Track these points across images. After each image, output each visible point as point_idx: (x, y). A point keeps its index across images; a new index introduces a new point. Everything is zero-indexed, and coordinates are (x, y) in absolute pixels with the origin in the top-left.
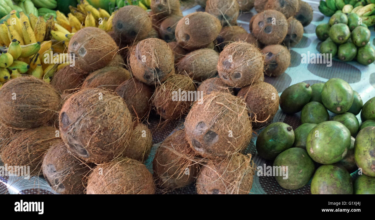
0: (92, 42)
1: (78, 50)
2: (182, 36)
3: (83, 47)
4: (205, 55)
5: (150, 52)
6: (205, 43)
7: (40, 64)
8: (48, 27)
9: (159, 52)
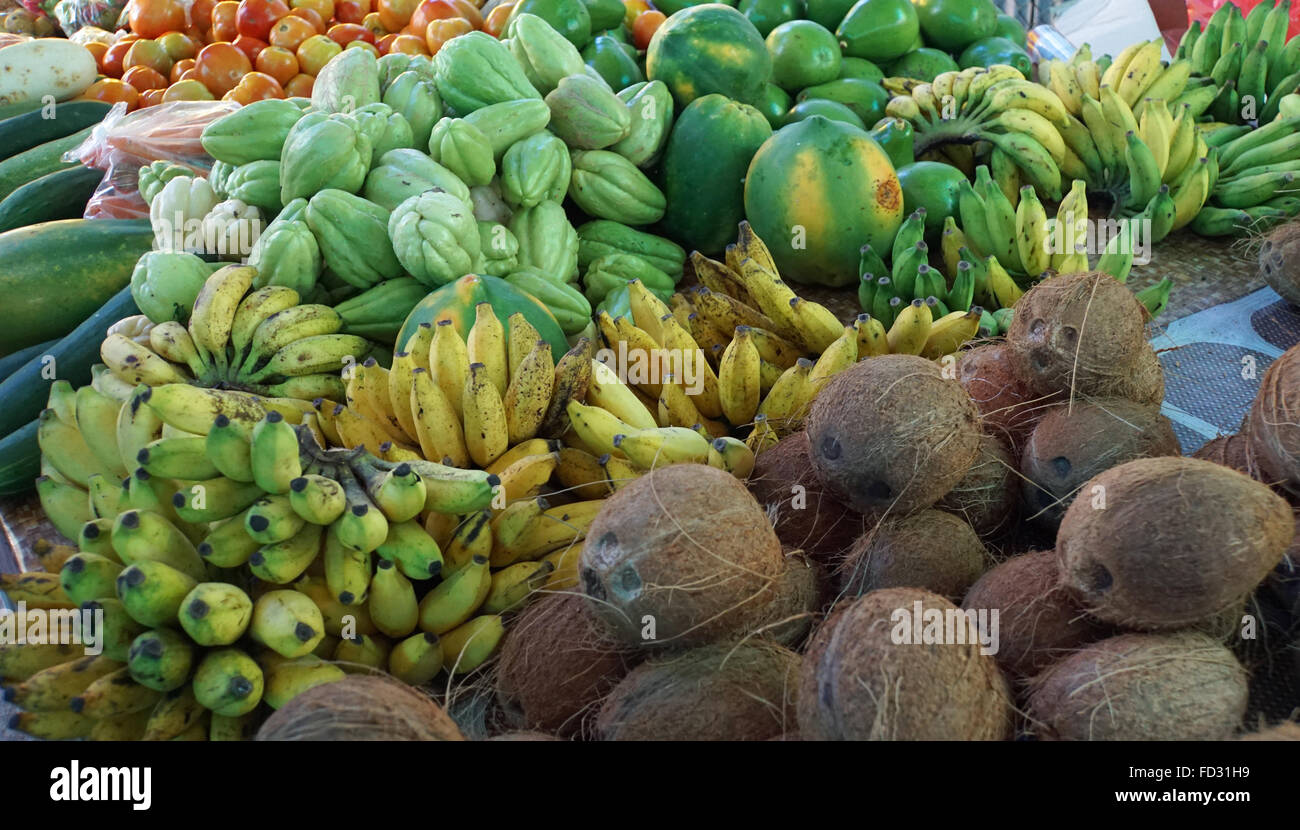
0: (670, 555)
1: (610, 572)
2: (1078, 565)
3: (633, 566)
4: (1168, 679)
5: (874, 683)
6: (1184, 617)
7: (486, 554)
8: (563, 384)
9: (914, 696)
